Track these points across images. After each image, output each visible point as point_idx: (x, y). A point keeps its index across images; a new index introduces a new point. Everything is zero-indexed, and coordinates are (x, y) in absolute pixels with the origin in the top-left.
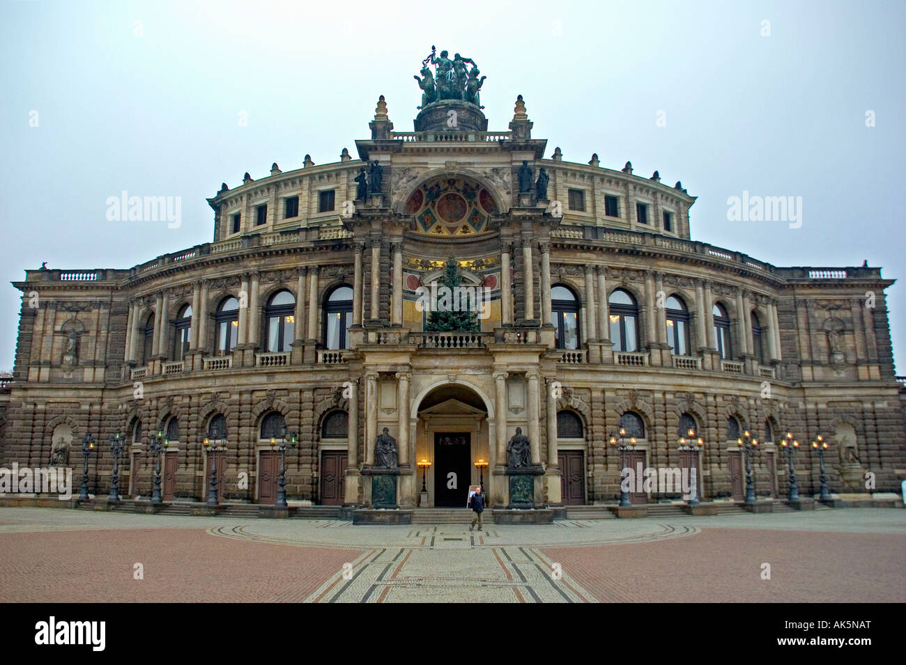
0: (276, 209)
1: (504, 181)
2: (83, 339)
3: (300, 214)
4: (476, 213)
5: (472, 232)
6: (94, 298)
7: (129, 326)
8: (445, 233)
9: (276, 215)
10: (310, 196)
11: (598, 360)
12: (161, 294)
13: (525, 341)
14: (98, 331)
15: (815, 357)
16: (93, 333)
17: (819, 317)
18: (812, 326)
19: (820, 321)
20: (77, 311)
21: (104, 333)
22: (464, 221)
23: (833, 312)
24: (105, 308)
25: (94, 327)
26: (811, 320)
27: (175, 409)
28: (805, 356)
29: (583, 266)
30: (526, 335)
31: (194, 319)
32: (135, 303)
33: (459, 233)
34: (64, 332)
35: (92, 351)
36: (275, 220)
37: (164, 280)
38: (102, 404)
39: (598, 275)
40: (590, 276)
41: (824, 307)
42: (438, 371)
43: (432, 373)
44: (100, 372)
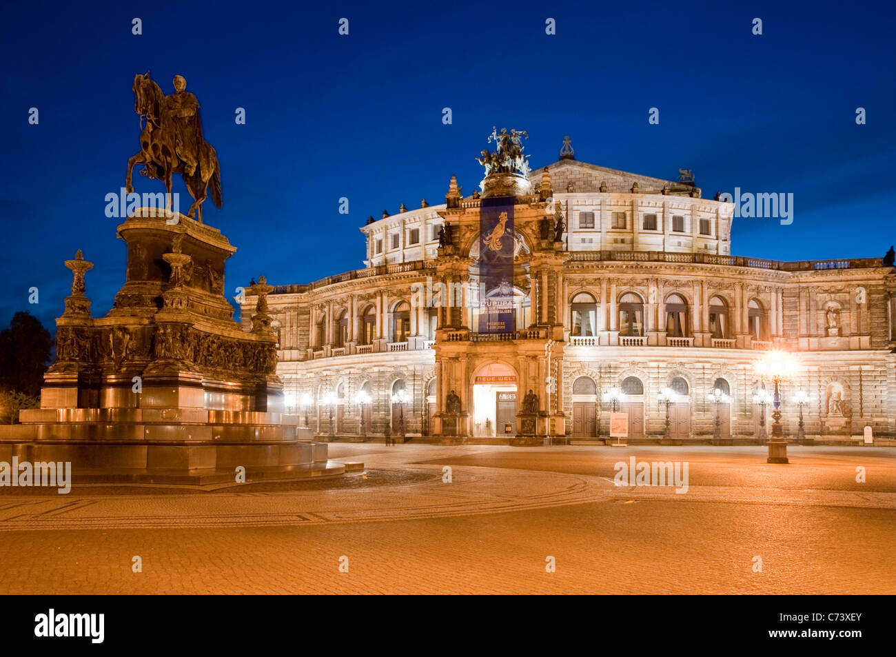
0: (404, 238)
1: (533, 230)
2: (282, 333)
3: (420, 241)
6: (286, 305)
7: (311, 323)
9: (404, 242)
10: (426, 229)
11: (607, 343)
12: (328, 302)
13: (538, 337)
14: (291, 327)
15: (813, 332)
16: (288, 329)
17: (820, 300)
18: (813, 309)
19: (820, 304)
21: (295, 328)
23: (833, 295)
24: (294, 311)
25: (288, 325)
26: (812, 303)
28: (804, 331)
29: (599, 279)
30: (538, 333)
31: (349, 320)
32: (314, 308)
35: (288, 340)
36: (404, 245)
37: (330, 293)
39: (610, 284)
40: (604, 285)
41: (826, 291)
42: (486, 355)
43: (483, 357)
44: (295, 354)
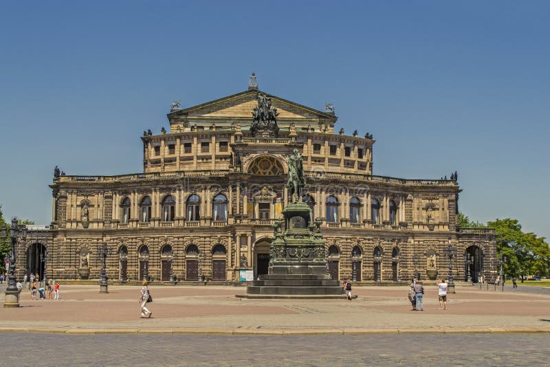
0: (180, 148)
2: (91, 209)
4: (274, 167)
5: (273, 174)
6: (95, 190)
7: (114, 203)
8: (262, 174)
9: (180, 151)
12: (134, 191)
14: (99, 205)
15: (421, 221)
16: (96, 206)
18: (420, 207)
19: (424, 204)
20: (87, 196)
21: (101, 206)
22: (270, 170)
24: (101, 194)
25: (96, 204)
27: (146, 243)
32: (117, 193)
33: (267, 174)
34: (82, 206)
35: (96, 213)
37: (135, 185)
38: (102, 239)
39: (322, 191)
40: (318, 192)
41: (426, 198)
43: (259, 234)
44: (101, 225)
